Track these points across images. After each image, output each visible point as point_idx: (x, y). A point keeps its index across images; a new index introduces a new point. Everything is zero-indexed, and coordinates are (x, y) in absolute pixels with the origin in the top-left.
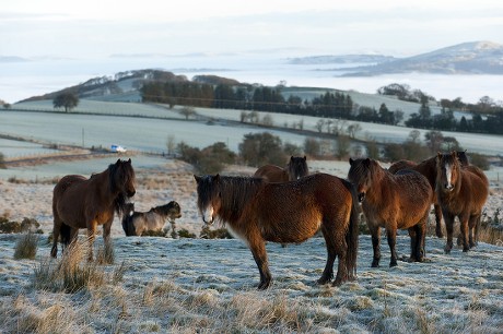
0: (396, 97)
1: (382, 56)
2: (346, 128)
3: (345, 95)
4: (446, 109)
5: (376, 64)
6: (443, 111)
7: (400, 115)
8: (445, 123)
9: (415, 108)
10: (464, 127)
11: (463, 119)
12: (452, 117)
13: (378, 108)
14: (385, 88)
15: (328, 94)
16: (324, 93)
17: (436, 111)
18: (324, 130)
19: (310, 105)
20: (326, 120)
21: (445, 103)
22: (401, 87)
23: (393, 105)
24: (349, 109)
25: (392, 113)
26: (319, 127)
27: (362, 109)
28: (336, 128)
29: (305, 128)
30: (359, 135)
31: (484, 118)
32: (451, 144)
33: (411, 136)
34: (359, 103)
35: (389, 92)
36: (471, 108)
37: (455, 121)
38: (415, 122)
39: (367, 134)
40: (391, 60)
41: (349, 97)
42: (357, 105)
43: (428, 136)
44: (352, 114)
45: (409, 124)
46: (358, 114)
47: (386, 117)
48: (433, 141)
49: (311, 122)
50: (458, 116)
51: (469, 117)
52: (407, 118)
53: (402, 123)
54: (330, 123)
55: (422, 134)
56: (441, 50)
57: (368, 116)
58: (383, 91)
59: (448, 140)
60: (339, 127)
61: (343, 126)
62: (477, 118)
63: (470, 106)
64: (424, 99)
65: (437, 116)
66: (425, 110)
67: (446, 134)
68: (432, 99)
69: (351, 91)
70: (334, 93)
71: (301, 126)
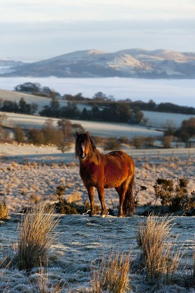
0: (30, 93)
1: (13, 61)
4: (71, 102)
5: (8, 67)
6: (69, 103)
7: (35, 107)
8: (69, 113)
9: (47, 101)
10: (86, 116)
11: (85, 110)
12: (75, 108)
13: (18, 102)
14: (21, 86)
17: (63, 104)
21: (68, 97)
22: (34, 85)
23: (29, 98)
25: (28, 106)
27: (6, 102)
30: (5, 123)
31: (101, 109)
32: (78, 129)
33: (47, 123)
34: (3, 98)
35: (25, 89)
36: (89, 102)
37: (78, 112)
38: (47, 112)
39: (11, 121)
40: (21, 65)
42: (1, 100)
43: (60, 123)
45: (43, 114)
46: (2, 106)
48: (64, 127)
50: (80, 108)
51: (89, 108)
52: (40, 109)
53: (37, 113)
55: (55, 122)
56: (58, 57)
57: (10, 108)
58: (19, 88)
59: (75, 126)
62: (95, 110)
63: (88, 99)
64: (52, 94)
65: (64, 108)
66: (55, 104)
67: (73, 122)
68: (58, 94)
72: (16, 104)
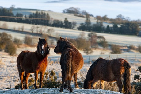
0: (73, 14)
2: (46, 30)
3: (46, 13)
4: (99, 21)
6: (97, 22)
7: (75, 24)
8: (98, 28)
9: (83, 20)
10: (108, 31)
11: (108, 26)
12: (102, 25)
13: (63, 20)
14: (68, 10)
15: (37, 13)
16: (35, 12)
18: (35, 31)
19: (28, 18)
20: (36, 26)
21: (98, 18)
22: (76, 9)
23: (71, 18)
24: (48, 21)
25: (70, 23)
26: (32, 30)
27: (55, 21)
28: (41, 30)
29: (25, 30)
30: (53, 35)
31: (119, 26)
32: (102, 39)
33: (81, 35)
34: (53, 17)
35: (69, 12)
36: (112, 21)
37: (104, 28)
38: (83, 28)
39: (57, 34)
41: (48, 14)
42: (52, 18)
43: (89, 35)
44: (50, 23)
45: (79, 29)
46: (52, 23)
47: (67, 25)
48: (92, 38)
49: (28, 27)
50: (105, 25)
51: (111, 25)
52: (78, 25)
53: (76, 28)
54: (38, 27)
55: (86, 34)
57: (57, 24)
58: (66, 11)
60: (43, 30)
62: (115, 26)
64: (88, 15)
65: (94, 25)
66: (88, 22)
67: (98, 34)
68: (92, 16)
69: (49, 11)
70: (40, 12)
71: (23, 29)
72: (62, 22)
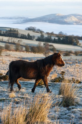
0: (32, 31)
1: (25, 18)
2: (17, 41)
3: (16, 30)
4: (49, 35)
5: (23, 20)
6: (48, 36)
7: (34, 37)
8: (48, 40)
9: (39, 35)
10: (55, 41)
11: (55, 39)
12: (51, 38)
13: (27, 35)
14: (28, 28)
15: (10, 30)
16: (9, 29)
17: (46, 36)
18: (10, 41)
19: (5, 33)
20: (11, 38)
21: (48, 33)
22: (33, 28)
23: (32, 33)
24: (17, 34)
25: (31, 36)
26: (8, 40)
27: (22, 35)
28: (14, 41)
29: (4, 41)
30: (21, 43)
31: (61, 39)
32: (52, 47)
33: (39, 44)
35: (29, 29)
36: (57, 36)
37: (52, 39)
38: (39, 40)
39: (24, 43)
40: (28, 19)
41: (17, 31)
42: (20, 34)
43: (44, 44)
44: (18, 36)
45: (37, 40)
46: (20, 36)
47: (29, 38)
48: (46, 46)
49: (5, 39)
50: (53, 38)
51: (57, 38)
52: (36, 38)
53: (35, 39)
54: (12, 39)
55: (42, 44)
56: (43, 16)
57: (23, 37)
58: (27, 29)
59: (51, 46)
60: (15, 40)
61: (16, 40)
62: (59, 39)
63: (56, 34)
64: (41, 32)
65: (46, 38)
66: (42, 36)
67: (50, 44)
68: (43, 32)
70: (12, 29)
71: (2, 40)
72: (26, 36)
